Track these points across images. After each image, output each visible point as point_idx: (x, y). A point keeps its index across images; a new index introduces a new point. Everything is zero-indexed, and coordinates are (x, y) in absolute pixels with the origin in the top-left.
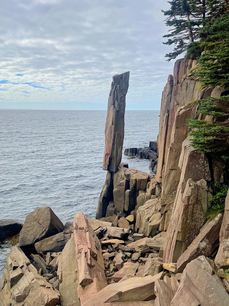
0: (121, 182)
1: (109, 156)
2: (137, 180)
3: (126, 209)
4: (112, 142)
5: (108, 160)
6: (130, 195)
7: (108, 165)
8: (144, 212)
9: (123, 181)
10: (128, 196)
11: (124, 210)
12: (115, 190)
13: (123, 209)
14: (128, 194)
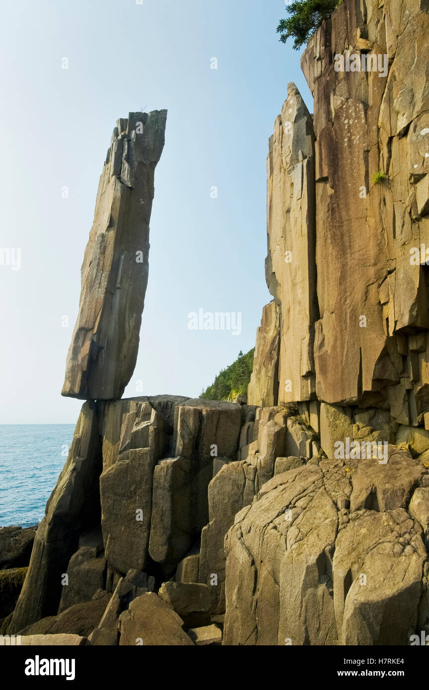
0: (135, 429)
1: (90, 335)
2: (204, 413)
3: (159, 553)
4: (104, 284)
5: (86, 349)
6: (174, 478)
7: (85, 369)
8: (275, 528)
9: (144, 424)
10: (167, 485)
11: (148, 557)
12: (108, 469)
13: (142, 553)
14: (168, 478)
